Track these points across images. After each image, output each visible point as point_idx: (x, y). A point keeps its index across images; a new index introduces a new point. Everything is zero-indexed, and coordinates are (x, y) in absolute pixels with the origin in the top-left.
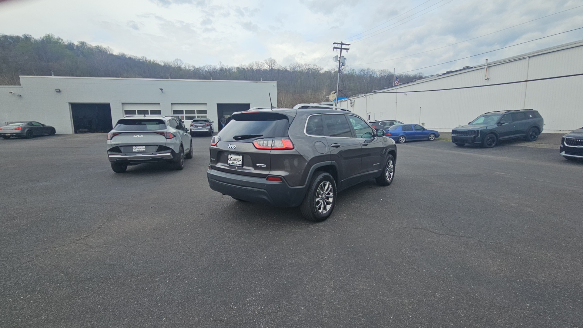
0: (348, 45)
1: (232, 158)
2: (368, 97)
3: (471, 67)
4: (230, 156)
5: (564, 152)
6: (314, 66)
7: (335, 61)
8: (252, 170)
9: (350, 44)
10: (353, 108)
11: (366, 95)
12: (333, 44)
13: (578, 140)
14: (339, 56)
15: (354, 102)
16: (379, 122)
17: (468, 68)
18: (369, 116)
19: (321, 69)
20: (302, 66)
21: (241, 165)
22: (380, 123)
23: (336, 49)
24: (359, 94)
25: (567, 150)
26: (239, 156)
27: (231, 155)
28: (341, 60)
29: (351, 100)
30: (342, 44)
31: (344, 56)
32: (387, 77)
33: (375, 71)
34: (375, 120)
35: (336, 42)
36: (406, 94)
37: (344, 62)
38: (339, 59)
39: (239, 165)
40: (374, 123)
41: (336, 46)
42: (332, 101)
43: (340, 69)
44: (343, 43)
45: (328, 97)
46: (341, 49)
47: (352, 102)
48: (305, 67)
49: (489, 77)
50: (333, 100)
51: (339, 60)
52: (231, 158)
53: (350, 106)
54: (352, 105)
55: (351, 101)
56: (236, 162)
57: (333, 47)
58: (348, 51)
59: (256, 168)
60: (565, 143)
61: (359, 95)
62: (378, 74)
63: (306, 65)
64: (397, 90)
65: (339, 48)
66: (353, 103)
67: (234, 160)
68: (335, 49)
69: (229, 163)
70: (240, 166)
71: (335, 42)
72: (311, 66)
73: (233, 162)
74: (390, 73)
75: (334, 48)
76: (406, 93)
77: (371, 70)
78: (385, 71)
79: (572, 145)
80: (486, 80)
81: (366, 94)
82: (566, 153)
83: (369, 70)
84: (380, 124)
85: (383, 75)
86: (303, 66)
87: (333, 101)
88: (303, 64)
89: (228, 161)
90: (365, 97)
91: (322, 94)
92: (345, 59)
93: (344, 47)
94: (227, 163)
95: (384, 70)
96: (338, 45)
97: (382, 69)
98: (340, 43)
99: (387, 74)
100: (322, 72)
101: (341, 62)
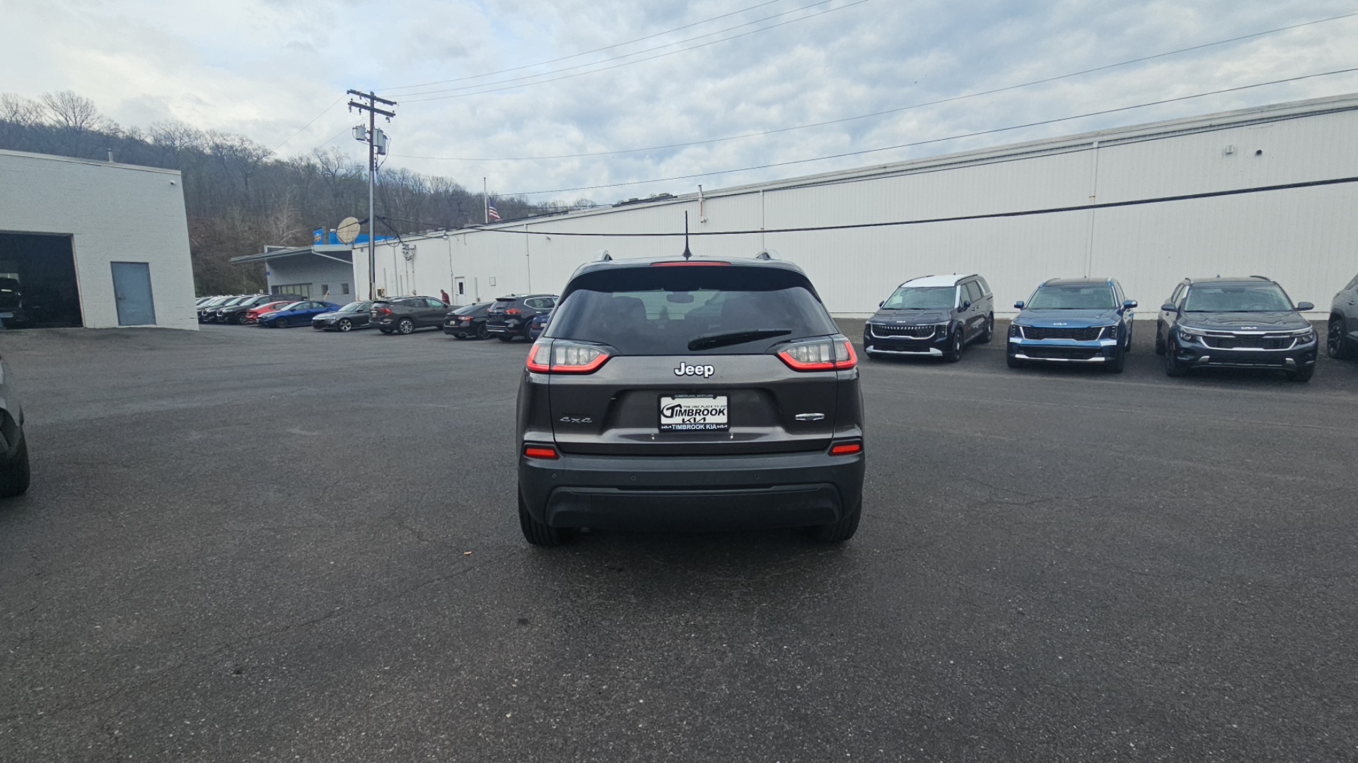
0: (391, 103)
1: (679, 406)
2: (452, 239)
3: (674, 195)
4: (666, 402)
5: (872, 347)
6: (243, 141)
7: (357, 139)
8: (778, 434)
9: (395, 103)
10: (413, 264)
11: (448, 233)
12: (348, 92)
13: (893, 327)
14: (368, 128)
15: (415, 248)
16: (525, 298)
17: (666, 197)
18: (461, 285)
19: (266, 153)
20: (198, 135)
21: (724, 424)
22: (526, 300)
23: (358, 109)
24: (427, 231)
25: (878, 344)
26: (715, 398)
27: (673, 398)
28: (375, 141)
29: (406, 243)
30: (373, 98)
31: (381, 129)
32: (453, 195)
33: (422, 177)
34: (513, 295)
35: (357, 90)
36: (549, 239)
37: (384, 144)
38: (368, 136)
39: (714, 427)
40: (511, 303)
41: (356, 99)
42: (346, 244)
43: (375, 161)
44: (377, 95)
45: (335, 233)
46: (373, 110)
47: (409, 249)
48: (209, 138)
49: (706, 218)
50: (349, 241)
51: (369, 138)
52: (678, 408)
53: (404, 259)
54: (408, 256)
55: (406, 248)
56: (698, 418)
57: (349, 101)
58: (391, 118)
59: (791, 426)
60: (872, 332)
61: (426, 233)
62: (429, 186)
63: (213, 134)
64: (527, 228)
65: (366, 107)
66: (410, 253)
67: (688, 412)
68: (353, 108)
69: (668, 425)
70: (722, 426)
71: (353, 89)
72: (232, 140)
73: (687, 418)
74: (457, 186)
75: (352, 104)
76: (549, 236)
77: (412, 174)
78: (445, 180)
79: (881, 336)
80: (702, 222)
81: (447, 230)
82: (874, 348)
83: (406, 174)
84: (527, 303)
85: (442, 188)
86: (204, 136)
87: (350, 243)
88: (204, 132)
89: (662, 417)
90: (445, 239)
91: (278, 223)
92: (385, 137)
93: (378, 105)
94: (659, 425)
95: (442, 179)
96: (363, 98)
97: (439, 176)
98: (369, 94)
99: (451, 190)
100: (269, 160)
101: (375, 143)
